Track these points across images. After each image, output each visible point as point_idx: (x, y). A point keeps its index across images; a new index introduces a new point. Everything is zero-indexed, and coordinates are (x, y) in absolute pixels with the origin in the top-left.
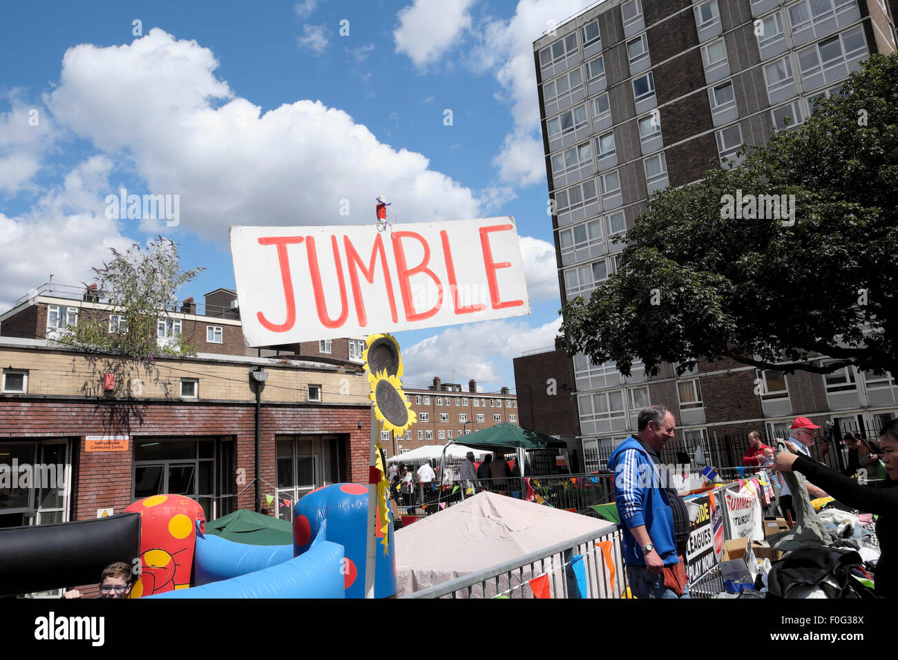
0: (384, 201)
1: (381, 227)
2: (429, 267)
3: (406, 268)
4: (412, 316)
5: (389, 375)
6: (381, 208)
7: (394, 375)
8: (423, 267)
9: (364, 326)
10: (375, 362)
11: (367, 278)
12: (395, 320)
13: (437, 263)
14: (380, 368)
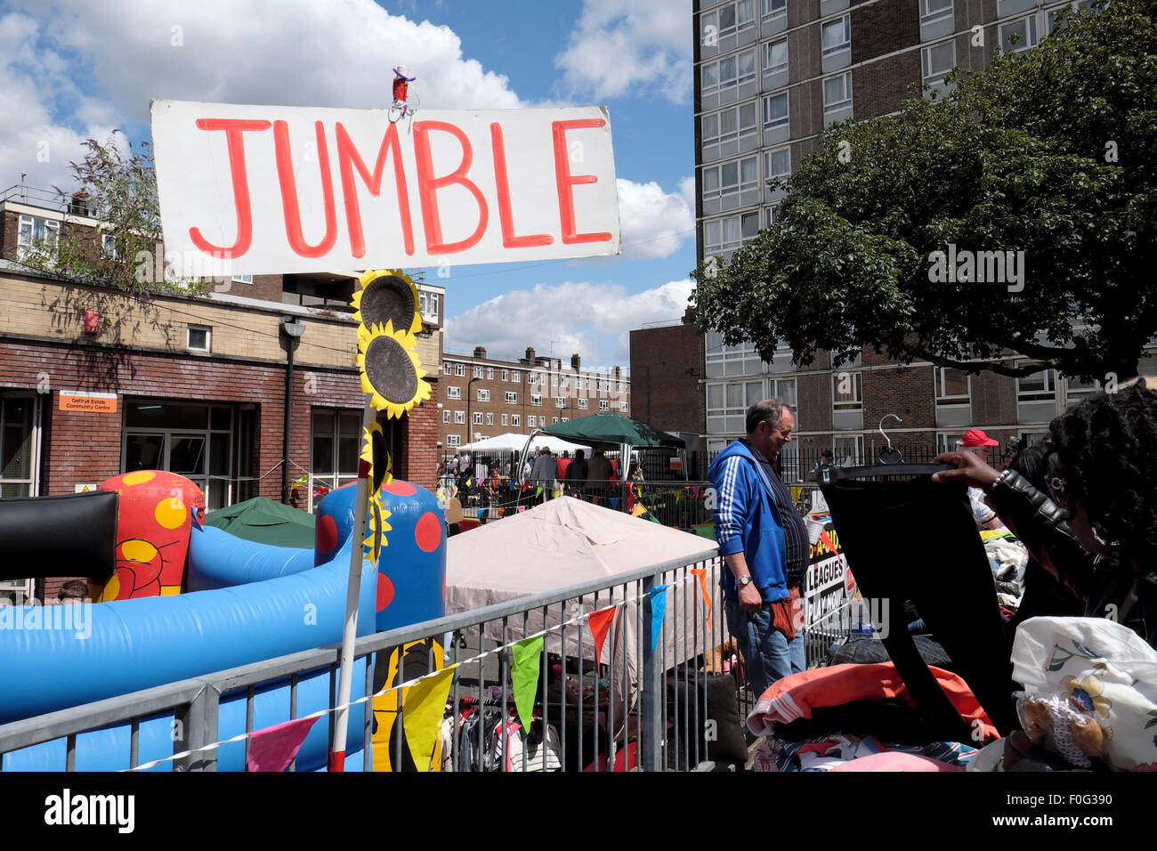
0: (404, 74)
1: (398, 113)
2: (469, 176)
3: (433, 176)
4: (436, 247)
5: (396, 329)
6: (400, 85)
7: (404, 331)
8: (459, 176)
9: (360, 257)
10: (374, 310)
11: (370, 188)
12: (410, 252)
13: (483, 172)
14: (383, 319)
